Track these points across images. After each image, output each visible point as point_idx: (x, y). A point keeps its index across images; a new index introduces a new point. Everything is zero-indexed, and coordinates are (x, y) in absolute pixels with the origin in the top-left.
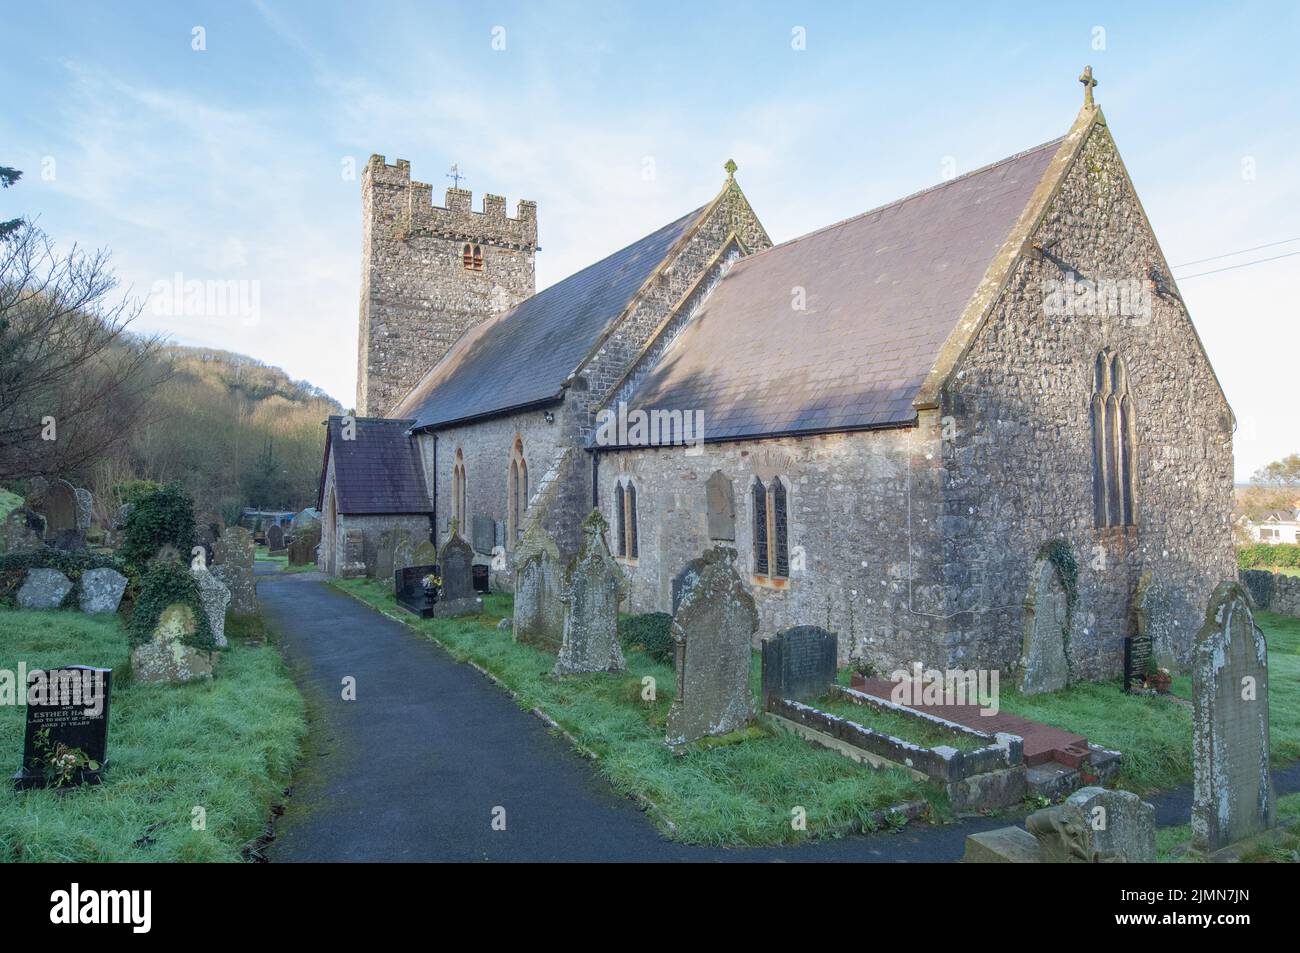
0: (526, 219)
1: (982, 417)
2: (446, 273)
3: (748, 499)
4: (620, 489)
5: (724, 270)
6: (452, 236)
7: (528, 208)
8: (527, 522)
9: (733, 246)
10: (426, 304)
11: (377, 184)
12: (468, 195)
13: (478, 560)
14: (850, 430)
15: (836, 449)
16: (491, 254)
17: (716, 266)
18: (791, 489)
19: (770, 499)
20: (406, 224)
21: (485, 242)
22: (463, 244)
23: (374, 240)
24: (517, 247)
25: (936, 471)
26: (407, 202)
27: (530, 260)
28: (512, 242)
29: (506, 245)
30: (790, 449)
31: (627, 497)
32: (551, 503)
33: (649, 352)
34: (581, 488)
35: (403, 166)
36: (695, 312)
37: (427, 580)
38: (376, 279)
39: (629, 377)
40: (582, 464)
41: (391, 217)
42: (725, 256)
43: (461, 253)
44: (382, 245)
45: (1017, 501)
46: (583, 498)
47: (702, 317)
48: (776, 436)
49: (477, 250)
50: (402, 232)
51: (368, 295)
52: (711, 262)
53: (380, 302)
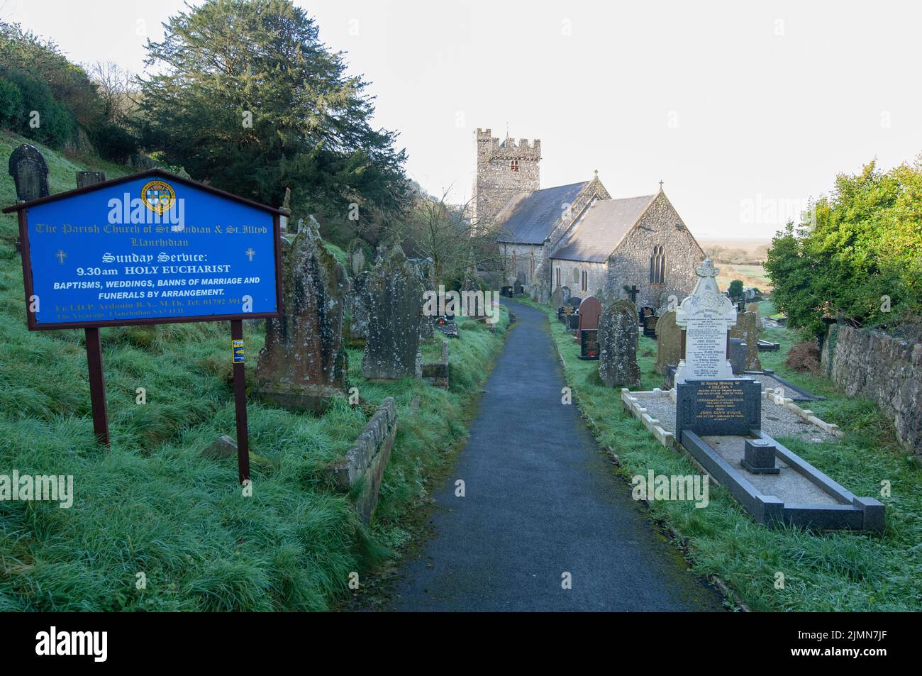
0: (536, 147)
1: (619, 262)
2: (504, 173)
3: (581, 274)
4: (557, 269)
5: (592, 204)
6: (507, 158)
7: (537, 142)
8: (534, 276)
9: (596, 196)
10: (497, 187)
11: (479, 141)
12: (513, 140)
13: (522, 286)
14: (597, 263)
15: (594, 265)
16: (522, 164)
17: (590, 203)
18: (588, 273)
19: (585, 274)
20: (489, 155)
21: (520, 159)
22: (511, 161)
23: (478, 163)
24: (532, 160)
25: (607, 272)
26: (490, 146)
27: (537, 165)
28: (530, 158)
29: (528, 159)
30: (588, 264)
31: (558, 271)
32: (540, 271)
33: (568, 230)
34: (548, 268)
35: (488, 131)
36: (582, 218)
37: (510, 290)
38: (479, 178)
39: (562, 238)
40: (548, 261)
41: (484, 153)
42: (593, 200)
43: (510, 165)
44: (481, 164)
45: (627, 278)
46: (548, 271)
47: (583, 220)
48: (586, 262)
49: (517, 163)
50: (489, 158)
51: (476, 184)
52: (588, 203)
53: (481, 187)
